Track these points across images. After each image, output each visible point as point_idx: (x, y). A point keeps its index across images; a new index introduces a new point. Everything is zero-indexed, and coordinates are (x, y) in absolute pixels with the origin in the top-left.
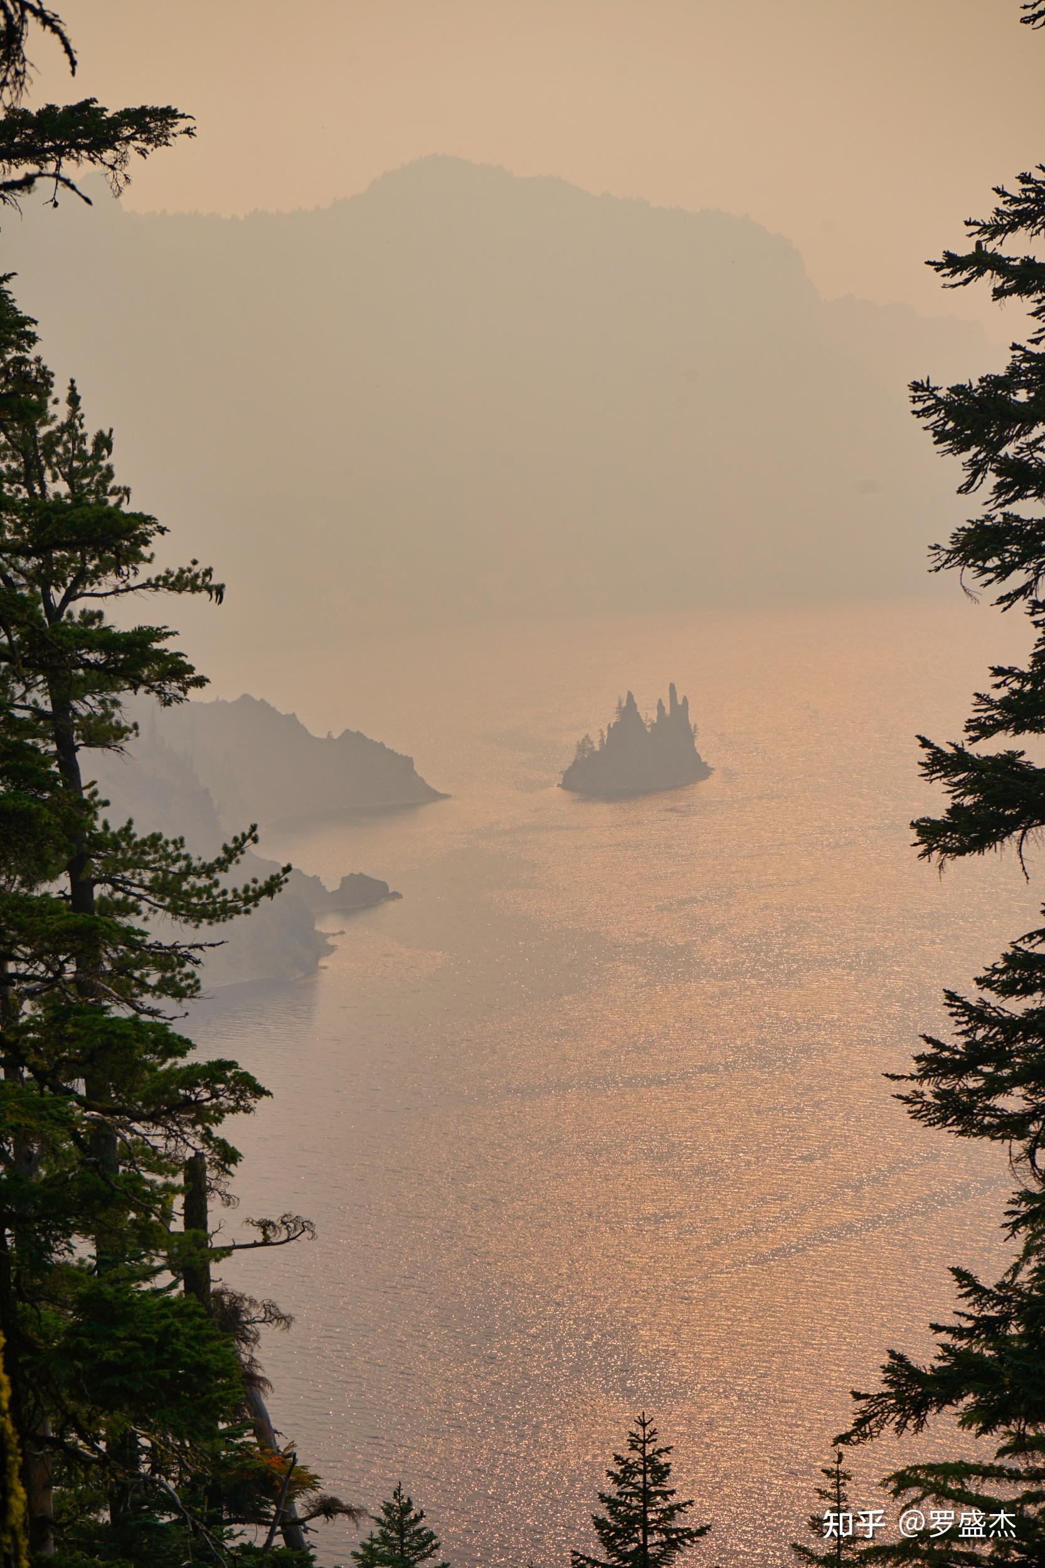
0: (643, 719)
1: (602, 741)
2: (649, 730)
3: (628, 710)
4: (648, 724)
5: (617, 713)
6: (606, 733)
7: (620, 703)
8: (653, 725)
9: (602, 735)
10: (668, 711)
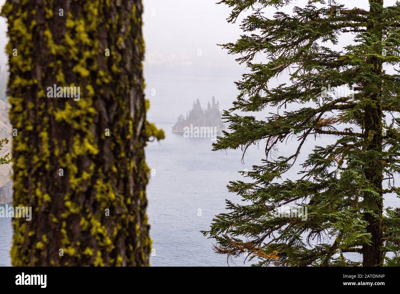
0: (202, 109)
1: (187, 116)
2: (204, 113)
3: (197, 105)
4: (204, 110)
5: (193, 106)
6: (189, 113)
7: (194, 102)
8: (206, 111)
9: (187, 114)
10: (211, 106)
